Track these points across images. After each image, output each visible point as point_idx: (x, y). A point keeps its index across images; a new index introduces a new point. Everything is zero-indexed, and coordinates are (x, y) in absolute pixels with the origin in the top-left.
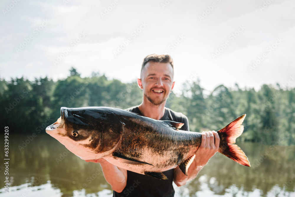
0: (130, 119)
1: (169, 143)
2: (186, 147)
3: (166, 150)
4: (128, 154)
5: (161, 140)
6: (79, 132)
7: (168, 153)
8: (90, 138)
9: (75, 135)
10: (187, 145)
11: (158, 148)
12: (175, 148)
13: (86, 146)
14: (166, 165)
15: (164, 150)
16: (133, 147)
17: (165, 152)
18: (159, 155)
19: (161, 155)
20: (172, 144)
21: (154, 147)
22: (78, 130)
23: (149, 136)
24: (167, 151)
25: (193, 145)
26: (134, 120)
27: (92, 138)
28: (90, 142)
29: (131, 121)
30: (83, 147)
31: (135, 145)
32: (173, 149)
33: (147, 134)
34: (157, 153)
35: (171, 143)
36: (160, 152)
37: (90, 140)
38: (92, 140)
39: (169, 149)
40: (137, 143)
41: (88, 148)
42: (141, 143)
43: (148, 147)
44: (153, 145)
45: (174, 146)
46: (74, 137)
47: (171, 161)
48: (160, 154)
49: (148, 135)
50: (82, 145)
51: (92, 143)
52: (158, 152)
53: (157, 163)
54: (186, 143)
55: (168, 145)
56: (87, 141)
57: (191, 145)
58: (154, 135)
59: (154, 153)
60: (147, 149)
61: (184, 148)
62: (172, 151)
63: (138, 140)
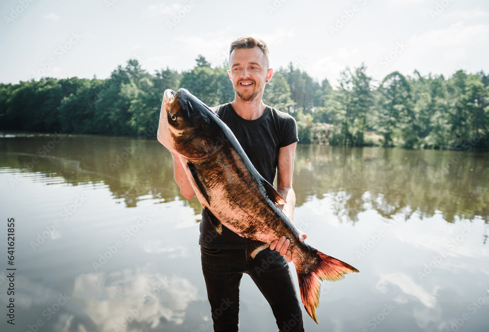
0: (232, 149)
1: (249, 203)
2: (266, 227)
3: (240, 207)
4: (202, 175)
5: (243, 194)
6: (178, 118)
7: (240, 212)
8: (182, 132)
9: (173, 117)
10: (269, 225)
11: (233, 198)
12: (252, 214)
13: (173, 135)
14: (228, 222)
15: (237, 204)
16: (211, 174)
17: (237, 208)
18: (229, 205)
19: (231, 207)
20: (252, 207)
21: (229, 193)
22: (180, 116)
23: (233, 179)
24: (240, 209)
25: (276, 232)
26: (233, 152)
27: (183, 134)
28: (179, 135)
29: (230, 151)
30: (170, 134)
31: (214, 175)
32: (250, 214)
33: (234, 175)
34: (228, 202)
35: (250, 206)
36: (231, 203)
37: (180, 134)
38: (181, 135)
39: (244, 209)
40: (217, 174)
41: (173, 138)
42: (220, 178)
43: (224, 188)
44: (230, 190)
45: (253, 212)
46: (171, 119)
47: (238, 223)
48: (231, 205)
49: (233, 177)
50: (170, 131)
51: (179, 138)
52: (230, 201)
53: (221, 211)
54: (269, 222)
55: (246, 205)
56: (177, 133)
57: (274, 230)
58: (240, 182)
59: (226, 199)
60: (222, 189)
61: (262, 225)
62: (246, 215)
63: (221, 173)
